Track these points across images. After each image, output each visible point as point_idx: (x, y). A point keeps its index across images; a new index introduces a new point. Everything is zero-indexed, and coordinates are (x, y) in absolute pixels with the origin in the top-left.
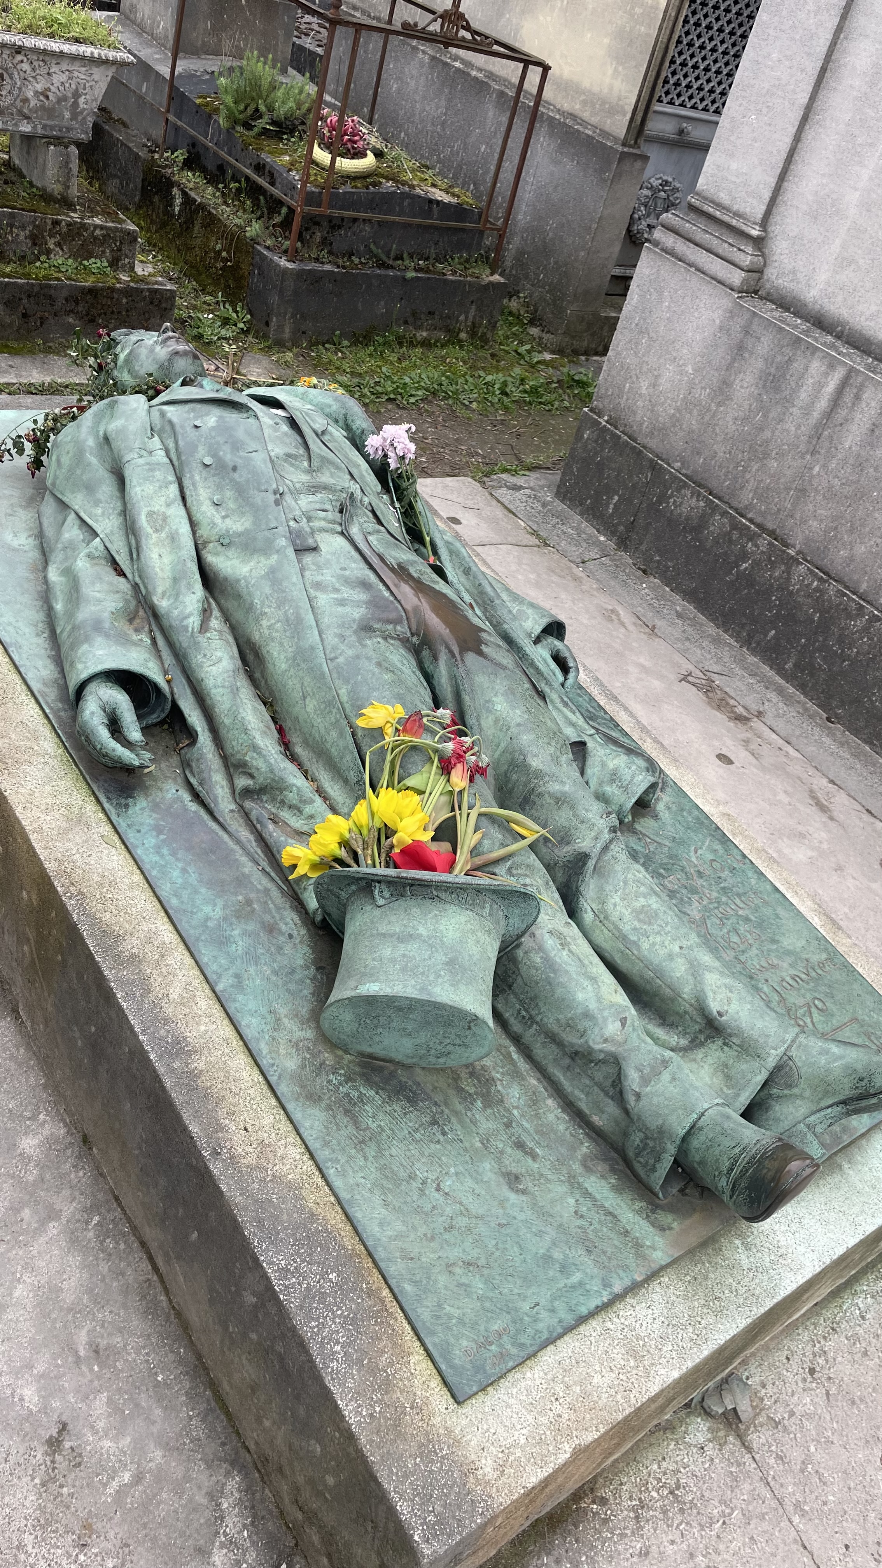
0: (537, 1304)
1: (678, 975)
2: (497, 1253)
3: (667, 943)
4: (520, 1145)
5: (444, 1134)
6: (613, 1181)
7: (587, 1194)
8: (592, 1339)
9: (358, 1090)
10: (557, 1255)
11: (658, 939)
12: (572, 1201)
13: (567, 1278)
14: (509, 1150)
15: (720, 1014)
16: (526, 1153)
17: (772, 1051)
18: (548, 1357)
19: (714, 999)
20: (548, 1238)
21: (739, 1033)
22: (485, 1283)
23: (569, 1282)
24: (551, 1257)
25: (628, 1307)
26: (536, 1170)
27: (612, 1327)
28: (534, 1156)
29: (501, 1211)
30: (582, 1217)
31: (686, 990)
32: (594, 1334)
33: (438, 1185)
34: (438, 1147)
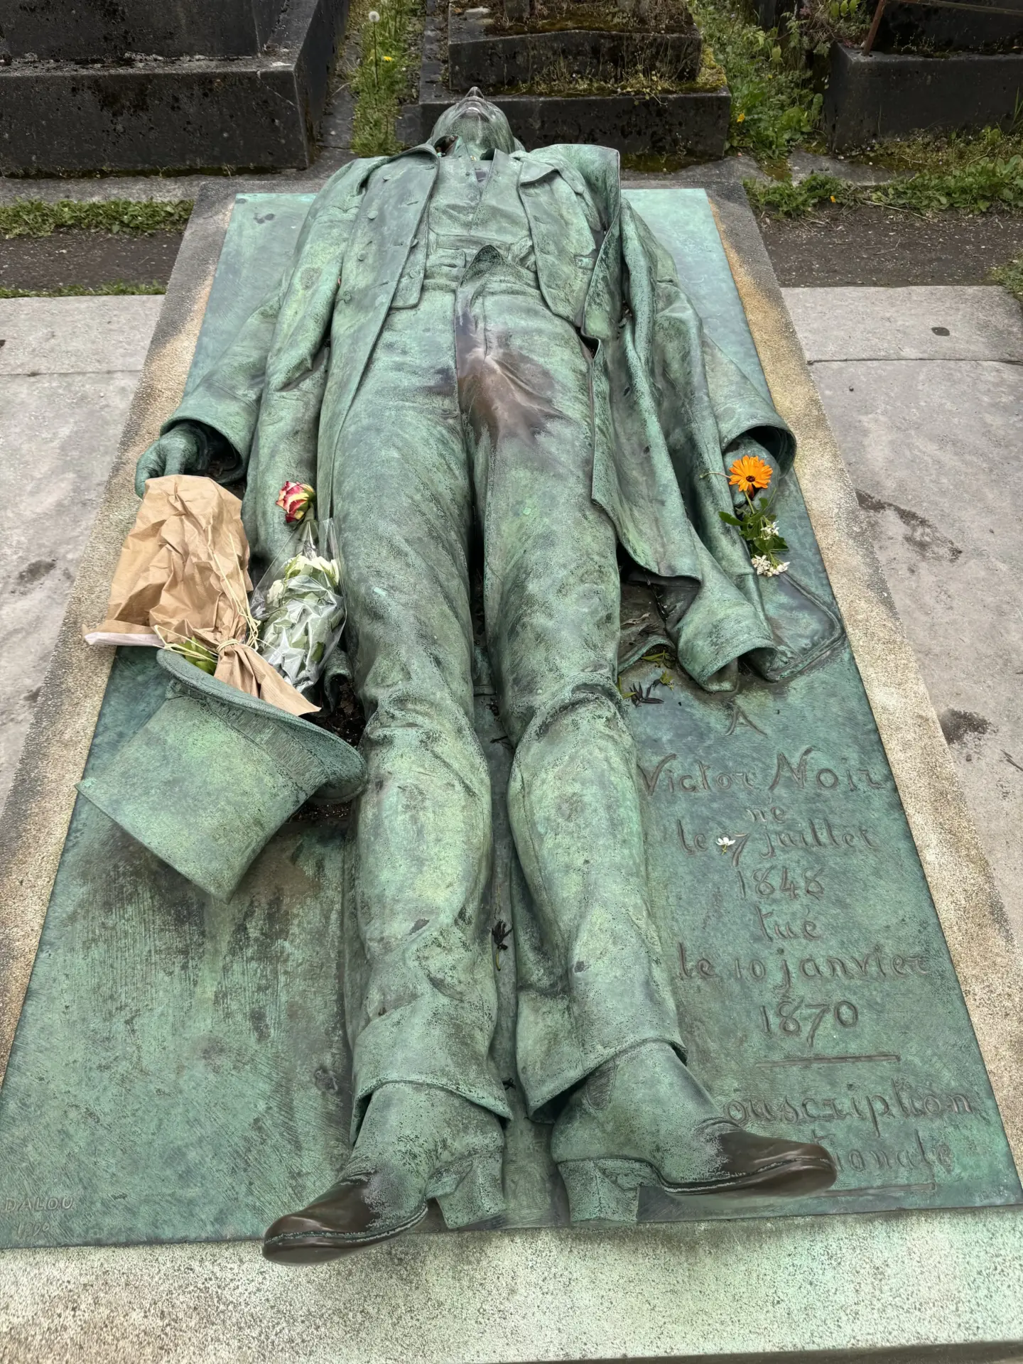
0: (124, 1196)
1: (565, 895)
2: (130, 1120)
3: (574, 849)
4: (257, 1018)
5: (184, 967)
6: (332, 1107)
7: (288, 1108)
8: (163, 1268)
9: (136, 887)
10: (192, 1155)
11: (567, 841)
12: (262, 1106)
13: (182, 1188)
14: (239, 1017)
15: (580, 966)
16: (257, 1028)
17: (599, 1047)
18: (98, 1257)
19: (586, 944)
20: (199, 1131)
21: (582, 1004)
22: (88, 1144)
23: (179, 1192)
24: (184, 1155)
25: (236, 1259)
26: (251, 1052)
27: (197, 1269)
28: (262, 1036)
29: (173, 1076)
30: (260, 1129)
31: (565, 918)
32: (169, 1265)
33: (132, 1018)
34: (167, 979)
